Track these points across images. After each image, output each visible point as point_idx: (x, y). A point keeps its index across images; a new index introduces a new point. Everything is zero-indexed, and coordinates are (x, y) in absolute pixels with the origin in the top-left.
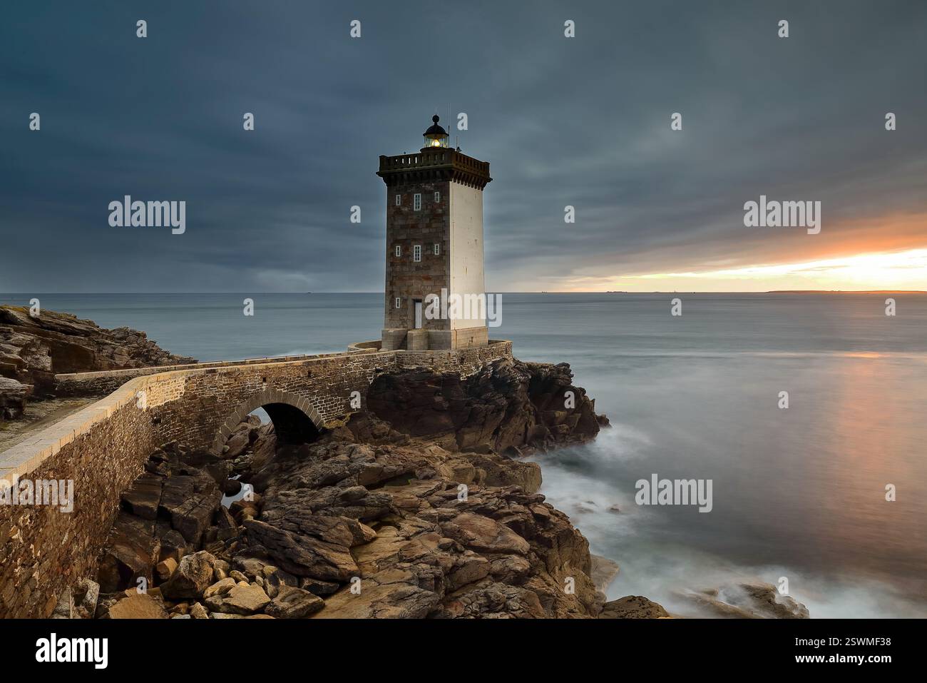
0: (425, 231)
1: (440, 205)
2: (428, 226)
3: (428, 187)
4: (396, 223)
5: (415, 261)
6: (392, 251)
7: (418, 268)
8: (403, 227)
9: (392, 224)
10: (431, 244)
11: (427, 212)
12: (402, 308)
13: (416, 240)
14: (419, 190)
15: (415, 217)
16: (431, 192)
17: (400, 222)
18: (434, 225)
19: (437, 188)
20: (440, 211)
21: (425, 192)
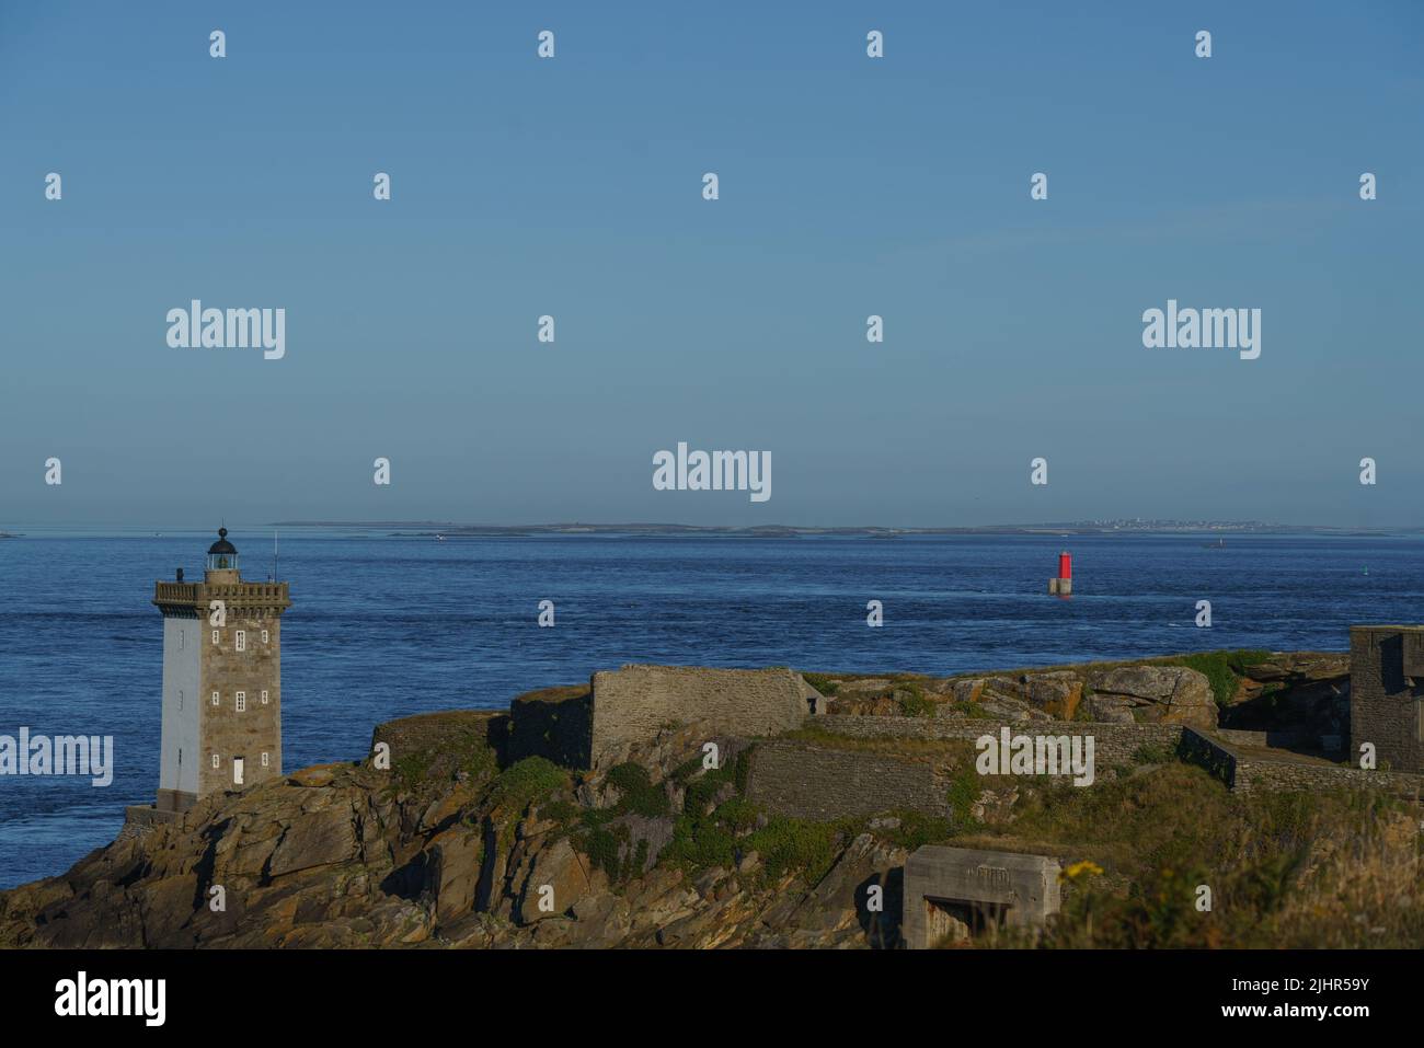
0: (251, 675)
1: (269, 647)
2: (255, 670)
3: (254, 624)
4: (212, 665)
5: (237, 710)
6: (208, 698)
7: (242, 719)
8: (222, 669)
9: (208, 666)
10: (258, 691)
11: (253, 653)
12: (221, 768)
13: (240, 686)
14: (241, 625)
15: (237, 658)
16: (258, 630)
17: (217, 662)
18: (261, 669)
19: (265, 625)
20: (269, 652)
21: (251, 630)
